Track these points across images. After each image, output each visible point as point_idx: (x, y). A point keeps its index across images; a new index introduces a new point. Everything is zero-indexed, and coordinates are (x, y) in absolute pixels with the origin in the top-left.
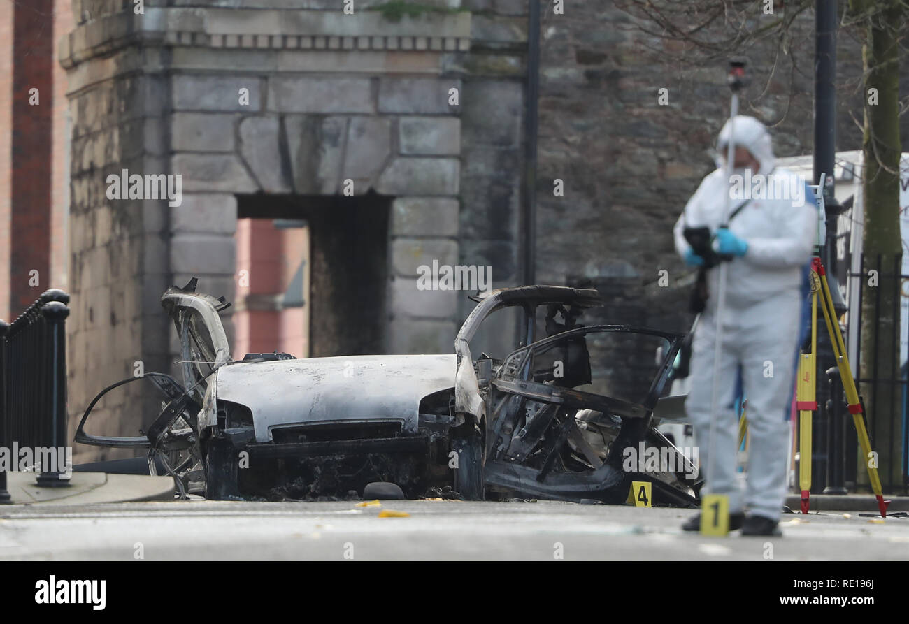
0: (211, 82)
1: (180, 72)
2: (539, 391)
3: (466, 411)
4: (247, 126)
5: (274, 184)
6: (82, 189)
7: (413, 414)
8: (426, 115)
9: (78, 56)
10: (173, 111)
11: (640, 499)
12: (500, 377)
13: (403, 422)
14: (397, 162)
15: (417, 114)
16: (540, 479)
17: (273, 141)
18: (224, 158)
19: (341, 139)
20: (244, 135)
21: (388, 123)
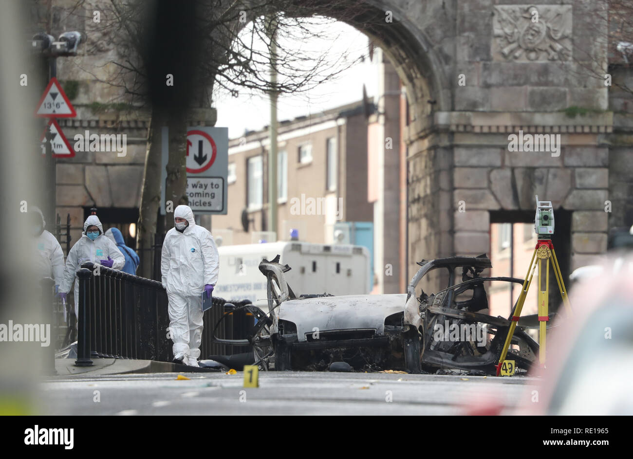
0: (475, 151)
1: (458, 146)
2: (453, 312)
3: (410, 323)
4: (494, 174)
5: (509, 205)
6: (414, 209)
7: (381, 325)
8: (589, 167)
9: (413, 138)
10: (455, 167)
11: (503, 370)
12: (432, 306)
13: (376, 330)
14: (575, 192)
15: (585, 167)
16: (454, 359)
17: (507, 182)
18: (482, 191)
19: (544, 181)
20: (492, 179)
21: (569, 171)
